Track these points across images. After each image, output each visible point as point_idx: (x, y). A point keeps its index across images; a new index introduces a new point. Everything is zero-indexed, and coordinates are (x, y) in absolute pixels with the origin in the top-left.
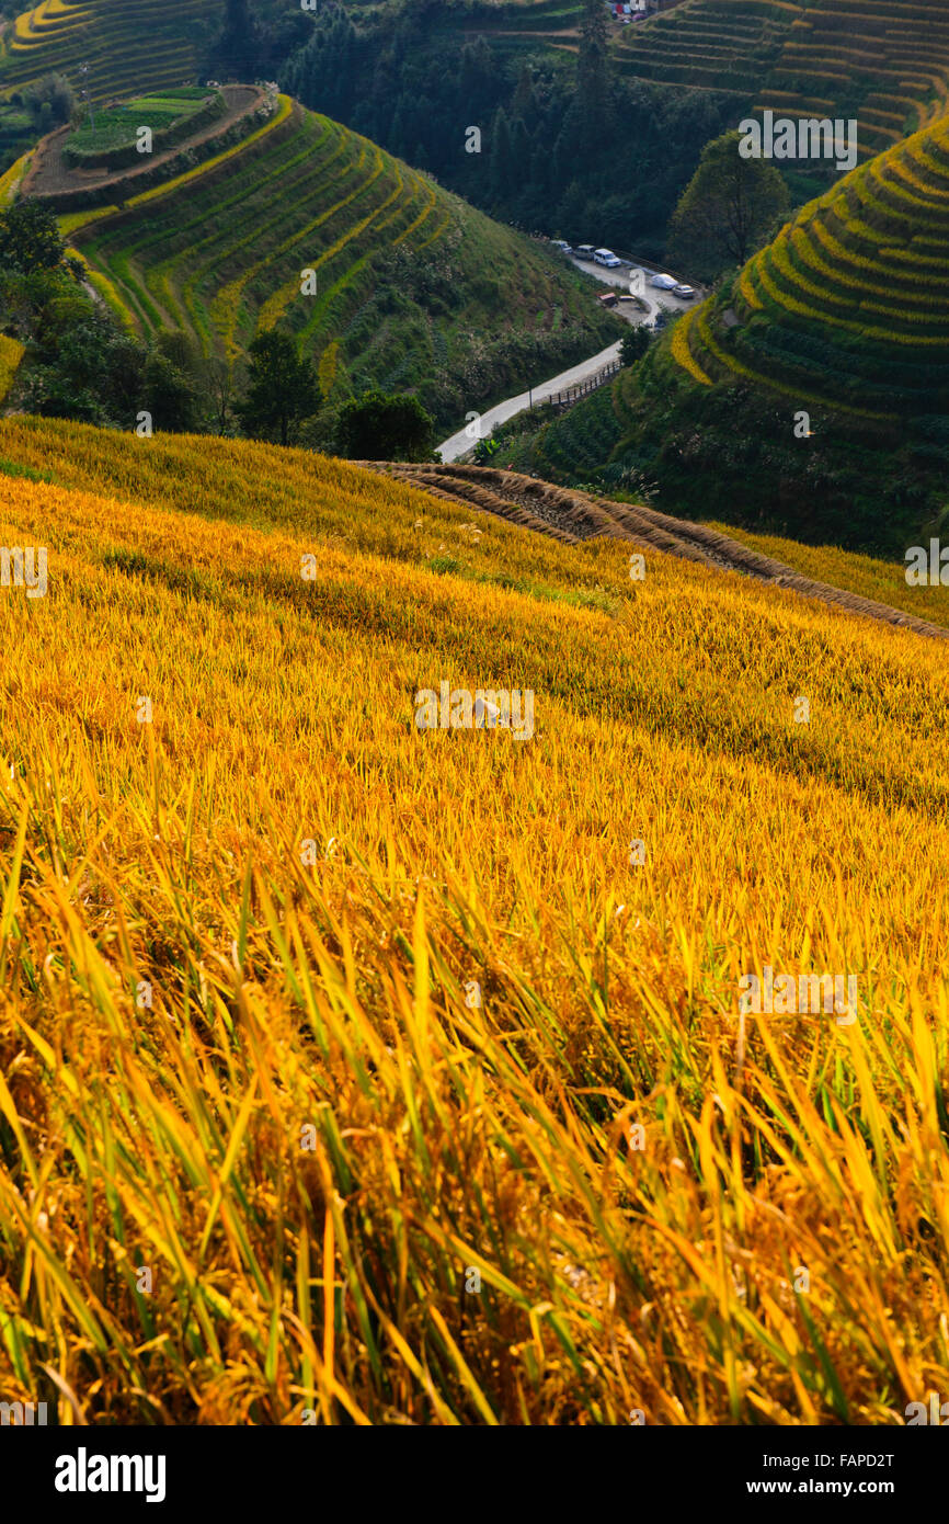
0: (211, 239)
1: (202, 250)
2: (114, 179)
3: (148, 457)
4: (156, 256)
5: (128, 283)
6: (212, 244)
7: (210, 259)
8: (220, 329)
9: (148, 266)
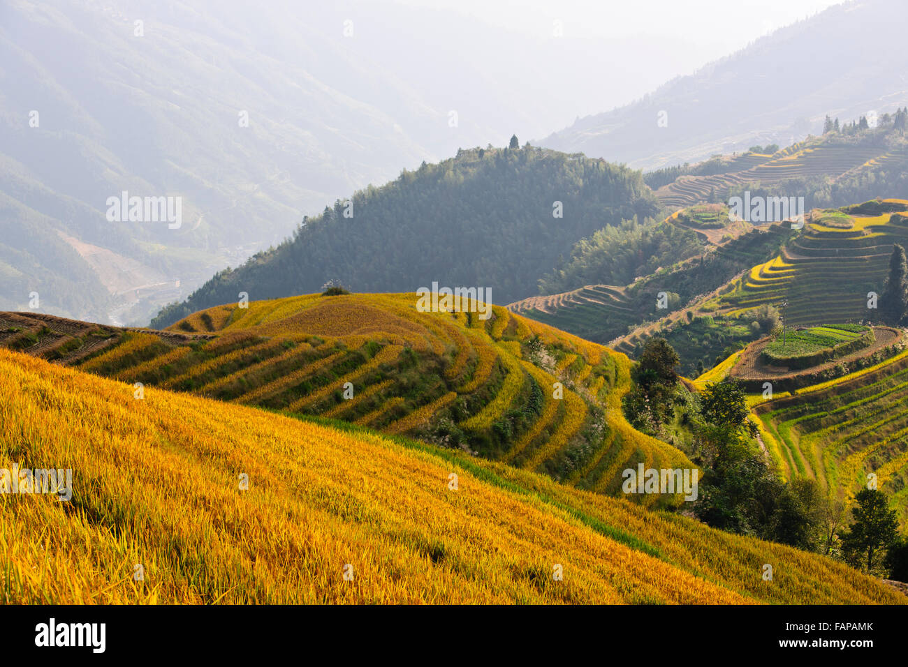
0: (849, 422)
1: (842, 429)
2: (791, 375)
3: (737, 552)
4: (810, 427)
5: (787, 443)
6: (848, 425)
7: (846, 436)
8: (845, 483)
9: (803, 433)
